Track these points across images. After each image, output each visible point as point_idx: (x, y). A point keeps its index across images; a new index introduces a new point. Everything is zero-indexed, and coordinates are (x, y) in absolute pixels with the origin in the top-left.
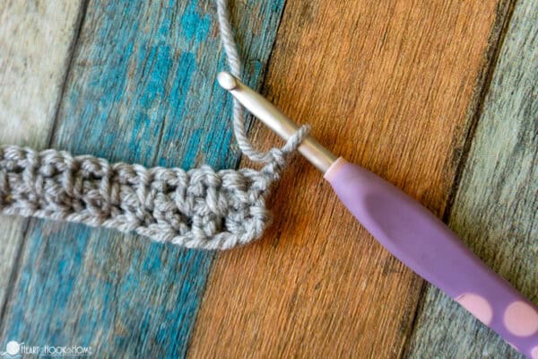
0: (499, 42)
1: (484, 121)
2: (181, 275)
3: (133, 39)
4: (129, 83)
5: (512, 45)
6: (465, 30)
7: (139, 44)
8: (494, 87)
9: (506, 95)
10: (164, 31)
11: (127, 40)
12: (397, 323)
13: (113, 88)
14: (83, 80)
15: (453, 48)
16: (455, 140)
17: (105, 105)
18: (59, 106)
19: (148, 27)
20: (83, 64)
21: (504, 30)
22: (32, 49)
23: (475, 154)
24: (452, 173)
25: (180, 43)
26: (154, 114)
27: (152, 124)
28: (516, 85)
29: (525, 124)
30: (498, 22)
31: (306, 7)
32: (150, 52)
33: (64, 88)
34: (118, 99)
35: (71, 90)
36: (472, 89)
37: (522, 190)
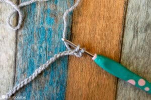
0: (126, 14)
1: (125, 33)
2: (59, 84)
3: (33, 27)
4: (35, 39)
5: (128, 15)
6: (117, 12)
7: (35, 28)
8: (126, 25)
9: (129, 26)
10: (42, 23)
11: (32, 27)
12: (114, 83)
13: (30, 41)
14: (21, 40)
15: (116, 17)
16: (120, 38)
17: (29, 45)
18: (16, 48)
19: (37, 23)
20: (21, 36)
21: (126, 11)
22: (4, 34)
23: (124, 41)
24: (120, 46)
25: (47, 26)
26: (44, 45)
27: (44, 48)
28: (131, 23)
29: (134, 32)
30: (124, 9)
31: (78, 12)
32: (39, 29)
33: (16, 43)
34: (33, 43)
35: (19, 43)
36: (121, 26)
37: (136, 47)
